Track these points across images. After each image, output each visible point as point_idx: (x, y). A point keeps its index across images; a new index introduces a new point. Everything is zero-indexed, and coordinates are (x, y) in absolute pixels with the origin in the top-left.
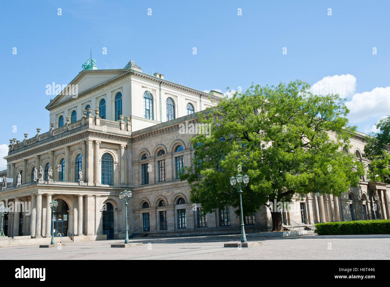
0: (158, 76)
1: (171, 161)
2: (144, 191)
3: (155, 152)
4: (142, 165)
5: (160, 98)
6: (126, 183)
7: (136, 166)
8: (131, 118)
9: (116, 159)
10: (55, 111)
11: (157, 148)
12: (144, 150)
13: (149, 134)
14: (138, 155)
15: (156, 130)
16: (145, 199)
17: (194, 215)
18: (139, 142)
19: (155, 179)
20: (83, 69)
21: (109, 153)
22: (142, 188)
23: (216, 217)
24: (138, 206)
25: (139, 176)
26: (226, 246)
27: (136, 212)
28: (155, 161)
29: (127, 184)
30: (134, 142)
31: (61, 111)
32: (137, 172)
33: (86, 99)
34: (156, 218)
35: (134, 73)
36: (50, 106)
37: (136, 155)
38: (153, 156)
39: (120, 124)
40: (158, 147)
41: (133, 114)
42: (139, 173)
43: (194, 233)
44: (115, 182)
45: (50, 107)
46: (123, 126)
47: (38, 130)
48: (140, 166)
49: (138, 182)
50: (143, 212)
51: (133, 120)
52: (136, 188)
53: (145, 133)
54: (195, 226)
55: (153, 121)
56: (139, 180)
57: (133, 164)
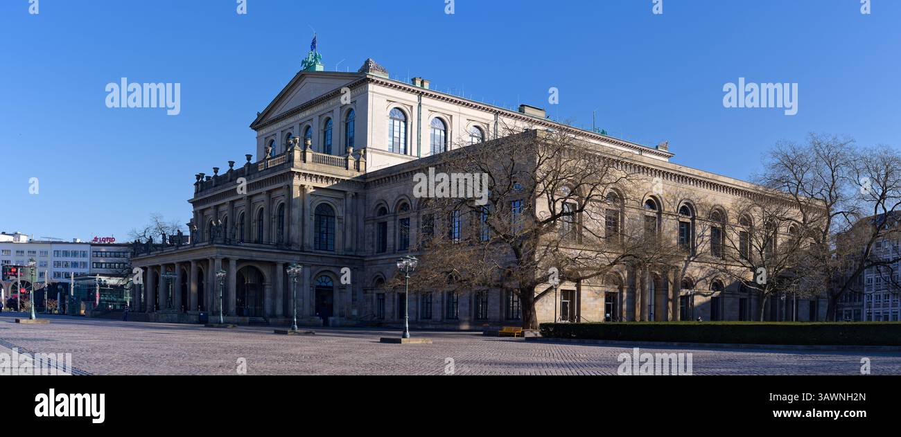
0: (418, 83)
1: (416, 221)
2: (380, 262)
3: (397, 205)
4: (380, 223)
5: (419, 120)
6: (354, 248)
7: (370, 225)
8: (365, 152)
9: (339, 212)
10: (263, 131)
11: (398, 199)
12: (383, 202)
13: (388, 177)
14: (374, 208)
15: (398, 173)
16: (380, 274)
17: (443, 302)
18: (375, 190)
19: (395, 246)
20: (302, 68)
21: (328, 204)
22: (376, 258)
23: (470, 306)
24: (371, 283)
25: (373, 240)
26: (383, 341)
27: (368, 291)
28: (395, 220)
29: (356, 251)
30: (368, 189)
31: (272, 133)
32: (371, 233)
33: (306, 117)
34: (394, 301)
35: (373, 80)
36: (257, 124)
37: (370, 209)
38: (393, 211)
39: (347, 160)
40: (400, 198)
41: (369, 145)
42: (373, 236)
43: (440, 326)
44: (336, 247)
45: (256, 126)
46: (351, 163)
47: (231, 164)
48: (376, 225)
49: (371, 249)
50: (377, 291)
51: (368, 154)
52: (369, 257)
53: (382, 177)
54: (443, 316)
55: (405, 156)
56: (373, 246)
57: (366, 220)
